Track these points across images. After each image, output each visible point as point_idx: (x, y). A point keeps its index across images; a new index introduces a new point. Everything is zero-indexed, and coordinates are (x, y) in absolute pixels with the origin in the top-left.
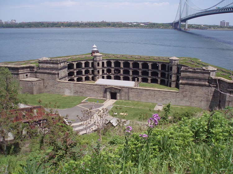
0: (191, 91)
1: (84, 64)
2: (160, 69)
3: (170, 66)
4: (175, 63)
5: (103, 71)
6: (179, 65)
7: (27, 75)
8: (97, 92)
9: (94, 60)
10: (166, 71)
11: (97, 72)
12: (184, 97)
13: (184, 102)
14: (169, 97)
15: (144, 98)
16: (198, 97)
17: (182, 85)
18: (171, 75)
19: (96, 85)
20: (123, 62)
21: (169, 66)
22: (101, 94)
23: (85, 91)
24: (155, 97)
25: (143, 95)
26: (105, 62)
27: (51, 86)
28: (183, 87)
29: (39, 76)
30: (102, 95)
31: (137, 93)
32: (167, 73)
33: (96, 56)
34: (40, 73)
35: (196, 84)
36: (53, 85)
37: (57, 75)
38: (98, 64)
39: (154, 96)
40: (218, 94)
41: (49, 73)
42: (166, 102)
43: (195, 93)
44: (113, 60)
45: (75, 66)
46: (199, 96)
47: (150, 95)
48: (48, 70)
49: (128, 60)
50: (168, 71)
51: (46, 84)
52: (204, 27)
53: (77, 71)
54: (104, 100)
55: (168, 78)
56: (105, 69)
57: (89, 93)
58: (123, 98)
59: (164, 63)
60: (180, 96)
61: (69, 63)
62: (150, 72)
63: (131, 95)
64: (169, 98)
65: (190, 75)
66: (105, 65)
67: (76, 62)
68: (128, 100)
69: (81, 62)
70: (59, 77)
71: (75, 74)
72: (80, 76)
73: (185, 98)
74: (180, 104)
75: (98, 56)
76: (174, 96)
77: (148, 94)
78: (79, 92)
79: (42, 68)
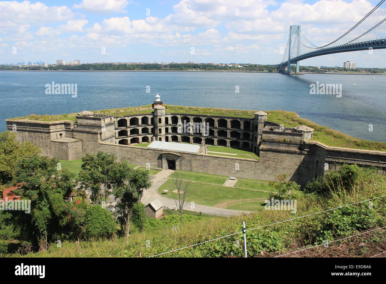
0: (275, 160)
1: (141, 120)
2: (242, 127)
3: (255, 125)
4: (261, 120)
5: (167, 130)
6: (267, 122)
7: (61, 134)
8: (149, 159)
9: (155, 114)
10: (250, 131)
11: (158, 131)
12: (266, 168)
13: (267, 176)
14: (245, 168)
15: (211, 168)
16: (285, 168)
17: (262, 152)
18: (256, 136)
19: (148, 149)
20: (193, 117)
21: (253, 124)
22: (154, 161)
23: (135, 158)
24: (227, 168)
25: (211, 164)
26: (170, 117)
27: (92, 149)
28: (264, 155)
29: (76, 135)
30: (156, 164)
31: (202, 162)
32: (251, 133)
33: (156, 110)
34: (77, 131)
35: (283, 150)
36: (94, 148)
37: (99, 134)
38: (160, 120)
39: (226, 166)
40: (314, 166)
41: (88, 133)
42: (242, 175)
43: (282, 163)
44: (181, 115)
45: (128, 123)
46: (287, 167)
47: (219, 165)
48: (88, 128)
49: (200, 116)
50: (253, 131)
51: (85, 146)
52: (322, 70)
53: (132, 129)
54: (158, 170)
55: (252, 141)
56: (170, 127)
57: (139, 160)
58: (184, 168)
59: (247, 120)
60: (260, 167)
61: (120, 119)
62: (228, 131)
63: (194, 164)
64: (245, 170)
65: (275, 137)
66: (170, 122)
67: (130, 118)
68: (191, 170)
69: (137, 117)
70: (102, 138)
71: (129, 133)
72: (135, 136)
73: (267, 170)
74: (261, 179)
75: (159, 109)
76: (252, 167)
77: (216, 163)
78: (127, 158)
79: (80, 125)
